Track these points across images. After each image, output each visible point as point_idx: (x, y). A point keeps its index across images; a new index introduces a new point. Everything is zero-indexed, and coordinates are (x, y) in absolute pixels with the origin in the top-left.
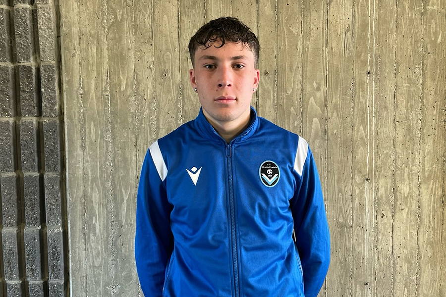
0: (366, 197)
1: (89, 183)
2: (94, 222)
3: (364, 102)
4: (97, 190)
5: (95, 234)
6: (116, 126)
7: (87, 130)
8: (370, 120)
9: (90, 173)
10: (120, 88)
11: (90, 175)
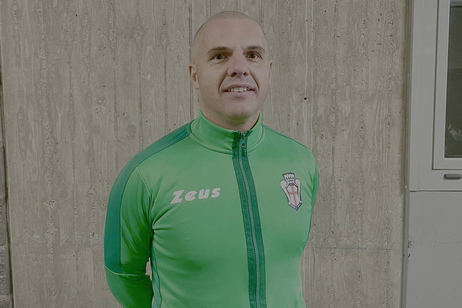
0: (304, 117)
1: (25, 100)
2: (30, 138)
3: (302, 16)
4: (32, 106)
5: (31, 150)
6: (49, 43)
7: (22, 47)
8: (308, 35)
9: (25, 90)
10: (52, 4)
11: (25, 92)
